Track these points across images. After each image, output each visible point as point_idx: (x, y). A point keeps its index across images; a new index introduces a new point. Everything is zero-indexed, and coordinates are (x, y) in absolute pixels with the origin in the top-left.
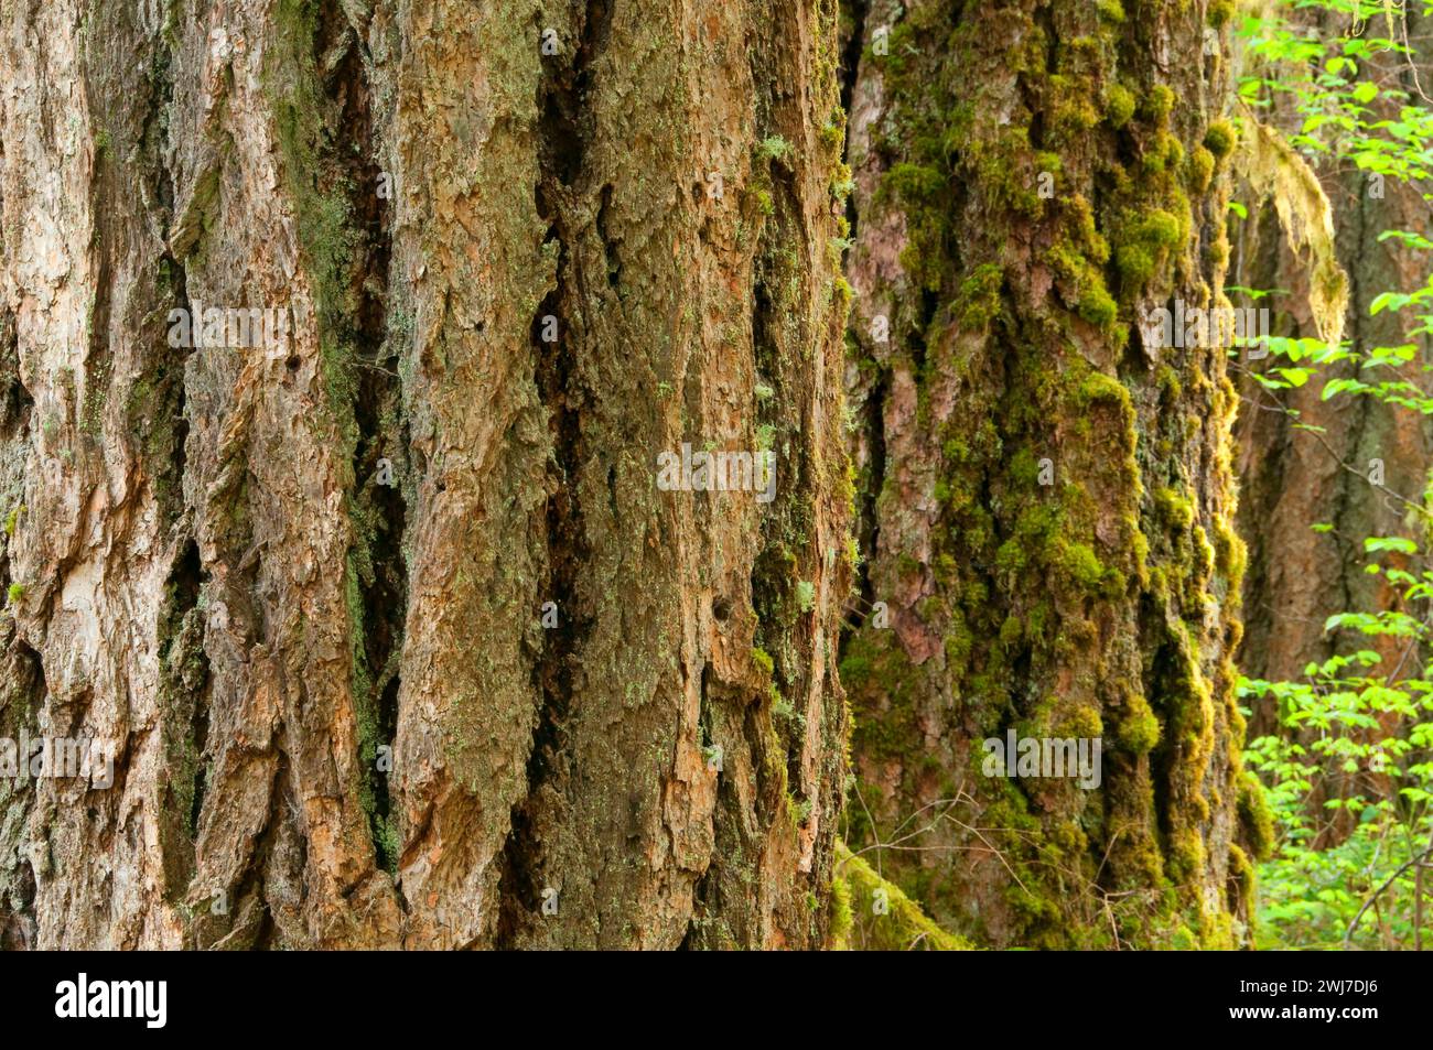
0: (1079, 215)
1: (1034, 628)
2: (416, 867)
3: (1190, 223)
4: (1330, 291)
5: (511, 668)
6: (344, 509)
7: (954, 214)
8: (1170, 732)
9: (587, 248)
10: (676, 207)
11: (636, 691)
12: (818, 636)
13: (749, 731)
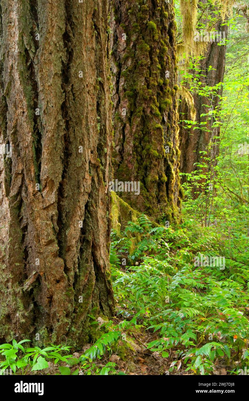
0: (154, 99)
1: (148, 163)
2: (44, 191)
3: (172, 101)
4: (193, 112)
5: (59, 161)
6: (32, 135)
7: (135, 99)
8: (168, 179)
9: (70, 94)
10: (84, 88)
11: (78, 164)
12: (108, 157)
13: (97, 171)
